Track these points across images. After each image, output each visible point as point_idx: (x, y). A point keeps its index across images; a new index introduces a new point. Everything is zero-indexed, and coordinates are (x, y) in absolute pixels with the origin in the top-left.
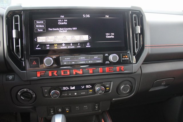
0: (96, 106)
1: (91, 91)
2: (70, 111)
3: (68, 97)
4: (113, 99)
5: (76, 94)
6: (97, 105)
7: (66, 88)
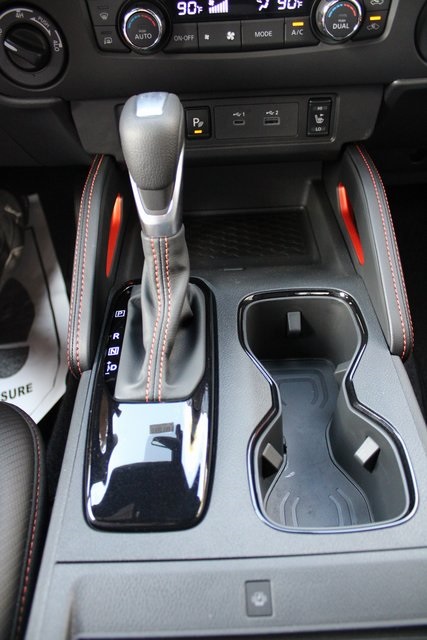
0: (318, 113)
1: (300, 27)
2: (209, 129)
3: (199, 50)
4: (395, 82)
5: (231, 36)
6: (320, 108)
7: (192, 10)
